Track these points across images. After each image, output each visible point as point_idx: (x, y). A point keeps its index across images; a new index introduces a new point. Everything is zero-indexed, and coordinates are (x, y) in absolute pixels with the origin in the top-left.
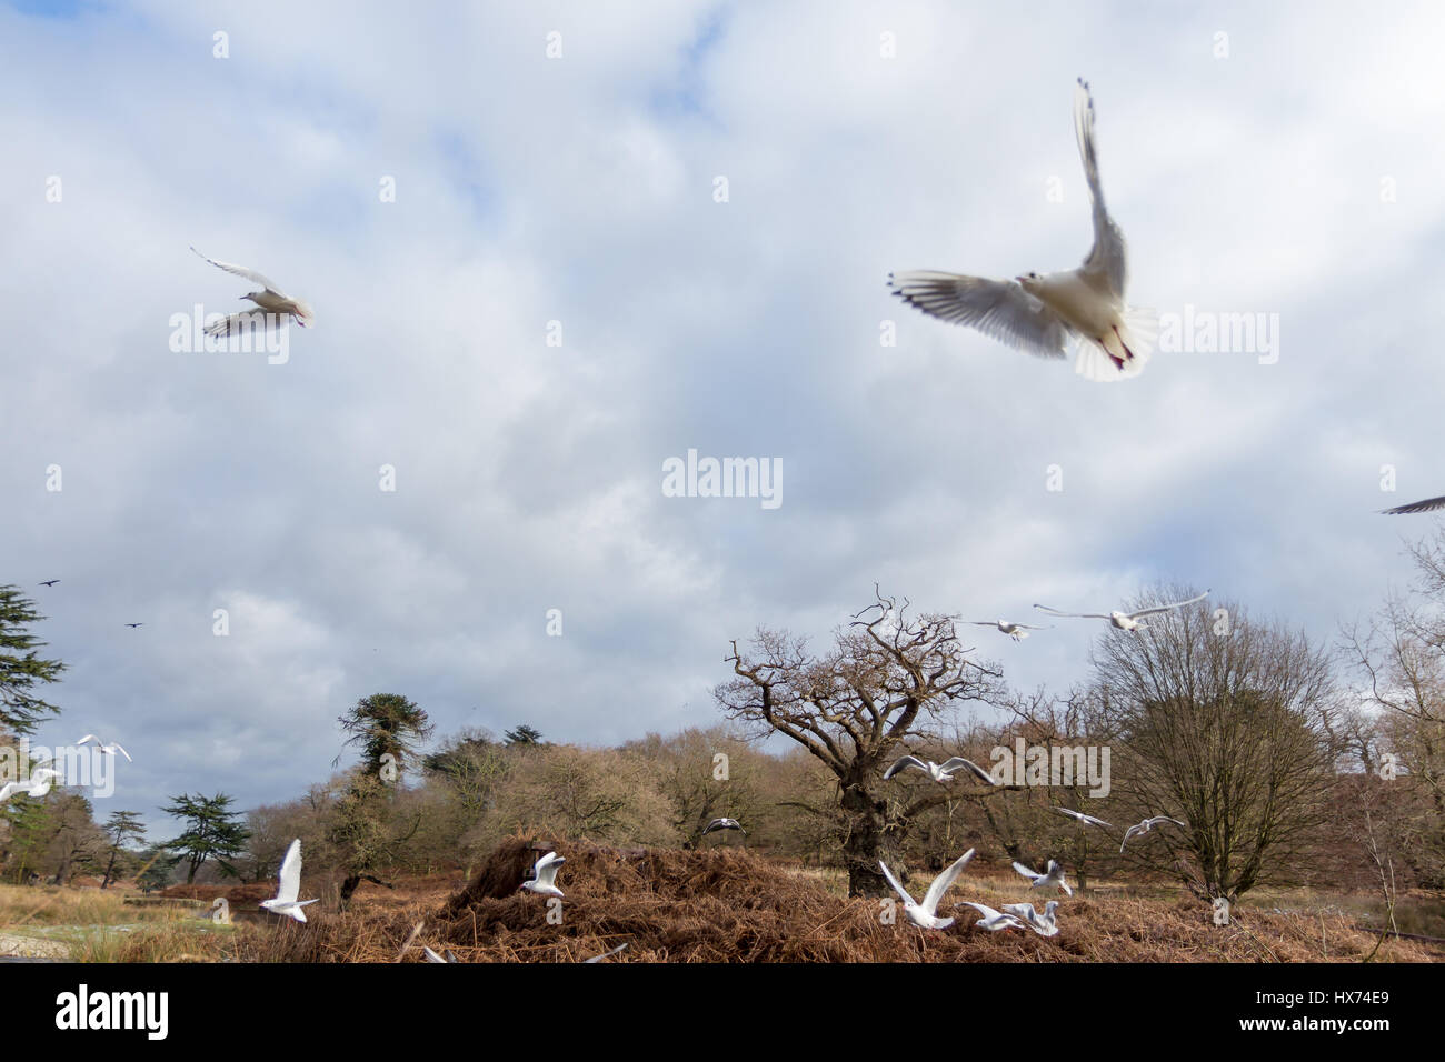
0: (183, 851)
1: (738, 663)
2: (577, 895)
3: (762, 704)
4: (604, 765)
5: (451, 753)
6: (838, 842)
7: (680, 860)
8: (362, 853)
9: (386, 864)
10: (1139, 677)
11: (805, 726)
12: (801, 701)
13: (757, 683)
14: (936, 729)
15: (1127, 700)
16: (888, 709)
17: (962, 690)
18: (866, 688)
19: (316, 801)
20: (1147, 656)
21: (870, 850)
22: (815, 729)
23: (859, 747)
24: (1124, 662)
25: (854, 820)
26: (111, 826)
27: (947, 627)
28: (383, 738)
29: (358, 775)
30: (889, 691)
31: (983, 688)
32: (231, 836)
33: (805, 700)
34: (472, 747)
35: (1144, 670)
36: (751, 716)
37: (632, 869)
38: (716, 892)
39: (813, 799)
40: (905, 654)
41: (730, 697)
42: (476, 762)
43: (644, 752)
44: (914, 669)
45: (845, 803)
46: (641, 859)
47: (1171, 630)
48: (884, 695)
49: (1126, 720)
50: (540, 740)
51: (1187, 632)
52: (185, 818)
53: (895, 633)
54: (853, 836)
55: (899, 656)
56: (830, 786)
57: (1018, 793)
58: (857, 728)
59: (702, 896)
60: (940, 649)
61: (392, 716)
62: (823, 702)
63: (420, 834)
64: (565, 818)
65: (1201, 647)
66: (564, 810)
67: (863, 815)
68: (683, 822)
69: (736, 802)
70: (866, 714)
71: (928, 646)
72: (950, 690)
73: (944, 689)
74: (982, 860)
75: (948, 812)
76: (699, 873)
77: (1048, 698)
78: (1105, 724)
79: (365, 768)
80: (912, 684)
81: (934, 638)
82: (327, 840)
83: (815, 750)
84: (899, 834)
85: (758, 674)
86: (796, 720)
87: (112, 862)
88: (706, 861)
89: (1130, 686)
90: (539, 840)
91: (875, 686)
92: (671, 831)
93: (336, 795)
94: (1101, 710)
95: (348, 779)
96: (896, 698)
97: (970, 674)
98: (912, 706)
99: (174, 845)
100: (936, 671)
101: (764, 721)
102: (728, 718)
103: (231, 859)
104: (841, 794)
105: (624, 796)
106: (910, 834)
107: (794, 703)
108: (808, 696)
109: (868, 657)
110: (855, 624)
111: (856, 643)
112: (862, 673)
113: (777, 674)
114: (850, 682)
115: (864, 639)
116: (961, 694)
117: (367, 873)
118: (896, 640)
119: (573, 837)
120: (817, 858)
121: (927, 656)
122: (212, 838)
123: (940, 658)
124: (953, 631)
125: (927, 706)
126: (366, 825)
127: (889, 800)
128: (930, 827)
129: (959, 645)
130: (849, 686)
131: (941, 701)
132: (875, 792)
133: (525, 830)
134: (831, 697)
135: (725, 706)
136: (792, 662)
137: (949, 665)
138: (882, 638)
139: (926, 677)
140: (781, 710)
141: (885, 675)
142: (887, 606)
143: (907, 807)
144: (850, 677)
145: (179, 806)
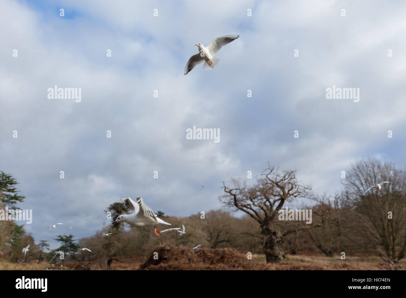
0: (60, 252)
1: (225, 189)
2: (179, 264)
3: (234, 201)
6: (261, 245)
7: (211, 252)
8: (113, 252)
9: (120, 255)
10: (358, 188)
11: (248, 208)
12: (246, 200)
13: (232, 194)
14: (291, 208)
15: (354, 196)
16: (275, 201)
17: (298, 195)
18: (267, 195)
19: (99, 236)
20: (361, 181)
21: (272, 248)
22: (251, 209)
23: (266, 214)
24: (353, 183)
25: (266, 238)
26: (40, 245)
27: (292, 174)
29: (110, 228)
30: (275, 196)
31: (306, 194)
32: (74, 247)
33: (248, 200)
35: (359, 186)
36: (230, 205)
37: (196, 255)
38: (223, 262)
39: (252, 231)
40: (279, 184)
41: (224, 200)
44: (282, 188)
45: (263, 232)
46: (198, 252)
47: (369, 172)
48: (273, 197)
49: (355, 203)
50: (165, 215)
51: (374, 172)
52: (61, 242)
53: (275, 177)
54: (266, 243)
55: (277, 184)
56: (257, 227)
57: (320, 228)
58: (265, 208)
59: (219, 263)
60: (290, 182)
61: (120, 209)
62: (253, 200)
63: (130, 246)
64: (174, 240)
65: (379, 177)
66: (173, 237)
67: (269, 236)
68: (211, 240)
69: (227, 233)
70: (268, 203)
71: (286, 181)
72: (295, 195)
73: (292, 195)
74: (309, 250)
75: (296, 234)
76: (217, 256)
77: (327, 196)
78: (347, 204)
79: (112, 226)
80: (282, 193)
81: (288, 178)
82: (102, 248)
83: (252, 216)
84: (281, 242)
85: (232, 192)
86: (245, 206)
87: (40, 256)
88: (219, 252)
89: (355, 191)
90: (167, 246)
91: (270, 194)
92: (207, 243)
94: (346, 199)
95: (107, 229)
96: (277, 198)
97: (301, 189)
98: (282, 200)
99: (58, 250)
100: (290, 189)
101: (235, 207)
102: (223, 206)
103: (74, 254)
104: (261, 229)
105: (192, 232)
106: (285, 242)
107: (244, 201)
108: (248, 198)
109: (267, 185)
110: (262, 175)
111: (263, 181)
112: (265, 190)
113: (238, 192)
114: (262, 193)
115: (266, 180)
116: (298, 196)
117: (115, 258)
118: (276, 179)
119: (177, 245)
120: (255, 250)
121: (286, 184)
122: (69, 248)
123: (291, 184)
124: (294, 176)
125: (287, 200)
126: (114, 243)
127: (277, 231)
128: (291, 240)
129: (297, 180)
130: (262, 195)
131: (292, 198)
132: (272, 228)
133: (162, 243)
134: (256, 198)
135: (222, 202)
136: (242, 188)
137: (294, 187)
138: (271, 179)
139: (287, 191)
140: (240, 203)
141: (273, 191)
142: (272, 169)
143: (283, 233)
144: (261, 192)
145: (59, 238)
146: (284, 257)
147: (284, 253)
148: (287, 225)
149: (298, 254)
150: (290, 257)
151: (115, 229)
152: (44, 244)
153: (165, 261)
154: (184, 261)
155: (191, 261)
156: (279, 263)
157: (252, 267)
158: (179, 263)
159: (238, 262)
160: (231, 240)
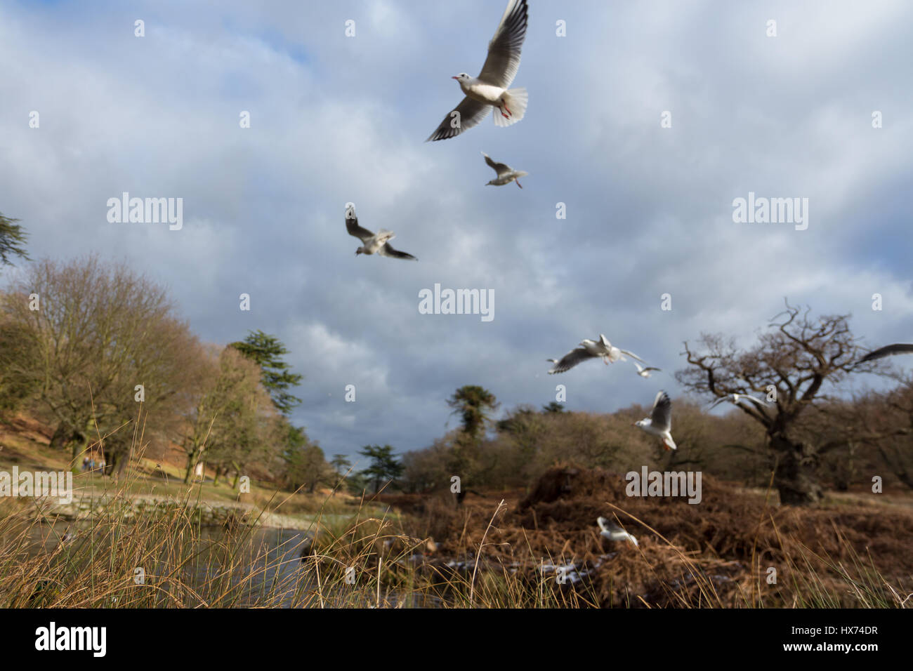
0: (370, 476)
1: (690, 356)
3: (707, 381)
4: (605, 424)
5: (511, 419)
6: (769, 470)
8: (466, 478)
9: (480, 484)
12: (735, 379)
13: (704, 368)
14: (837, 395)
16: (800, 382)
18: (782, 369)
19: (439, 447)
21: (792, 475)
23: (780, 408)
25: (779, 457)
26: (334, 462)
27: (842, 324)
28: (471, 412)
29: (459, 433)
30: (800, 369)
32: (395, 468)
33: (738, 378)
34: (524, 415)
36: (701, 390)
39: (750, 443)
40: (810, 344)
42: (527, 424)
43: (630, 416)
44: (818, 353)
45: (772, 445)
48: (796, 372)
50: (564, 411)
52: (370, 458)
53: (802, 330)
54: (780, 468)
55: (805, 345)
56: (760, 433)
57: (905, 437)
58: (777, 395)
60: (836, 339)
61: (475, 398)
62: (751, 379)
63: (498, 467)
64: (584, 457)
66: (583, 452)
67: (786, 453)
68: (660, 459)
70: (784, 386)
71: (827, 338)
72: (847, 367)
73: (841, 366)
75: (849, 450)
79: (463, 428)
80: (816, 364)
81: (831, 331)
82: (446, 470)
83: (748, 411)
84: (813, 465)
85: (704, 363)
87: (337, 481)
90: (569, 468)
91: (789, 367)
93: (449, 445)
95: (454, 435)
96: (805, 374)
98: (817, 379)
99: (366, 472)
100: (835, 354)
101: (710, 393)
102: (685, 392)
103: (396, 480)
104: (769, 439)
105: (620, 443)
106: (822, 465)
107: (731, 380)
108: (740, 376)
109: (782, 347)
110: (771, 326)
111: (772, 338)
112: (778, 358)
113: (717, 361)
114: (770, 364)
115: (779, 335)
116: (855, 369)
117: (471, 489)
118: (803, 335)
119: (590, 468)
120: (754, 481)
121: (827, 344)
122: (385, 469)
123: (837, 345)
124: (846, 326)
125: (829, 379)
126: (467, 461)
127: (804, 443)
128: (837, 460)
129: (852, 335)
130: (770, 367)
131: (840, 375)
132: (794, 437)
133: (560, 464)
134: (757, 375)
135: (682, 384)
136: (727, 353)
137: (845, 350)
138: (791, 334)
139: (827, 359)
140: (722, 385)
141: (796, 359)
142: (793, 312)
143: (818, 448)
144: (770, 361)
145: (367, 451)
146: (820, 495)
147: (819, 488)
148: (829, 430)
149: (852, 491)
150: (835, 496)
151: (468, 436)
152: (340, 461)
153: (567, 496)
154: (605, 497)
155: (620, 497)
156: (808, 506)
157: (749, 512)
158: (596, 499)
159: (719, 501)
160: (702, 461)
